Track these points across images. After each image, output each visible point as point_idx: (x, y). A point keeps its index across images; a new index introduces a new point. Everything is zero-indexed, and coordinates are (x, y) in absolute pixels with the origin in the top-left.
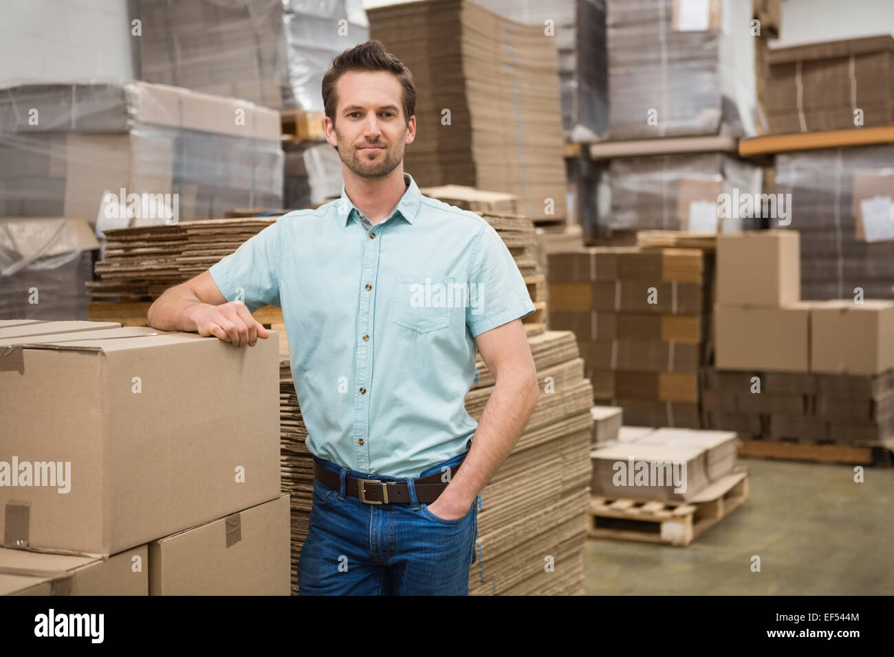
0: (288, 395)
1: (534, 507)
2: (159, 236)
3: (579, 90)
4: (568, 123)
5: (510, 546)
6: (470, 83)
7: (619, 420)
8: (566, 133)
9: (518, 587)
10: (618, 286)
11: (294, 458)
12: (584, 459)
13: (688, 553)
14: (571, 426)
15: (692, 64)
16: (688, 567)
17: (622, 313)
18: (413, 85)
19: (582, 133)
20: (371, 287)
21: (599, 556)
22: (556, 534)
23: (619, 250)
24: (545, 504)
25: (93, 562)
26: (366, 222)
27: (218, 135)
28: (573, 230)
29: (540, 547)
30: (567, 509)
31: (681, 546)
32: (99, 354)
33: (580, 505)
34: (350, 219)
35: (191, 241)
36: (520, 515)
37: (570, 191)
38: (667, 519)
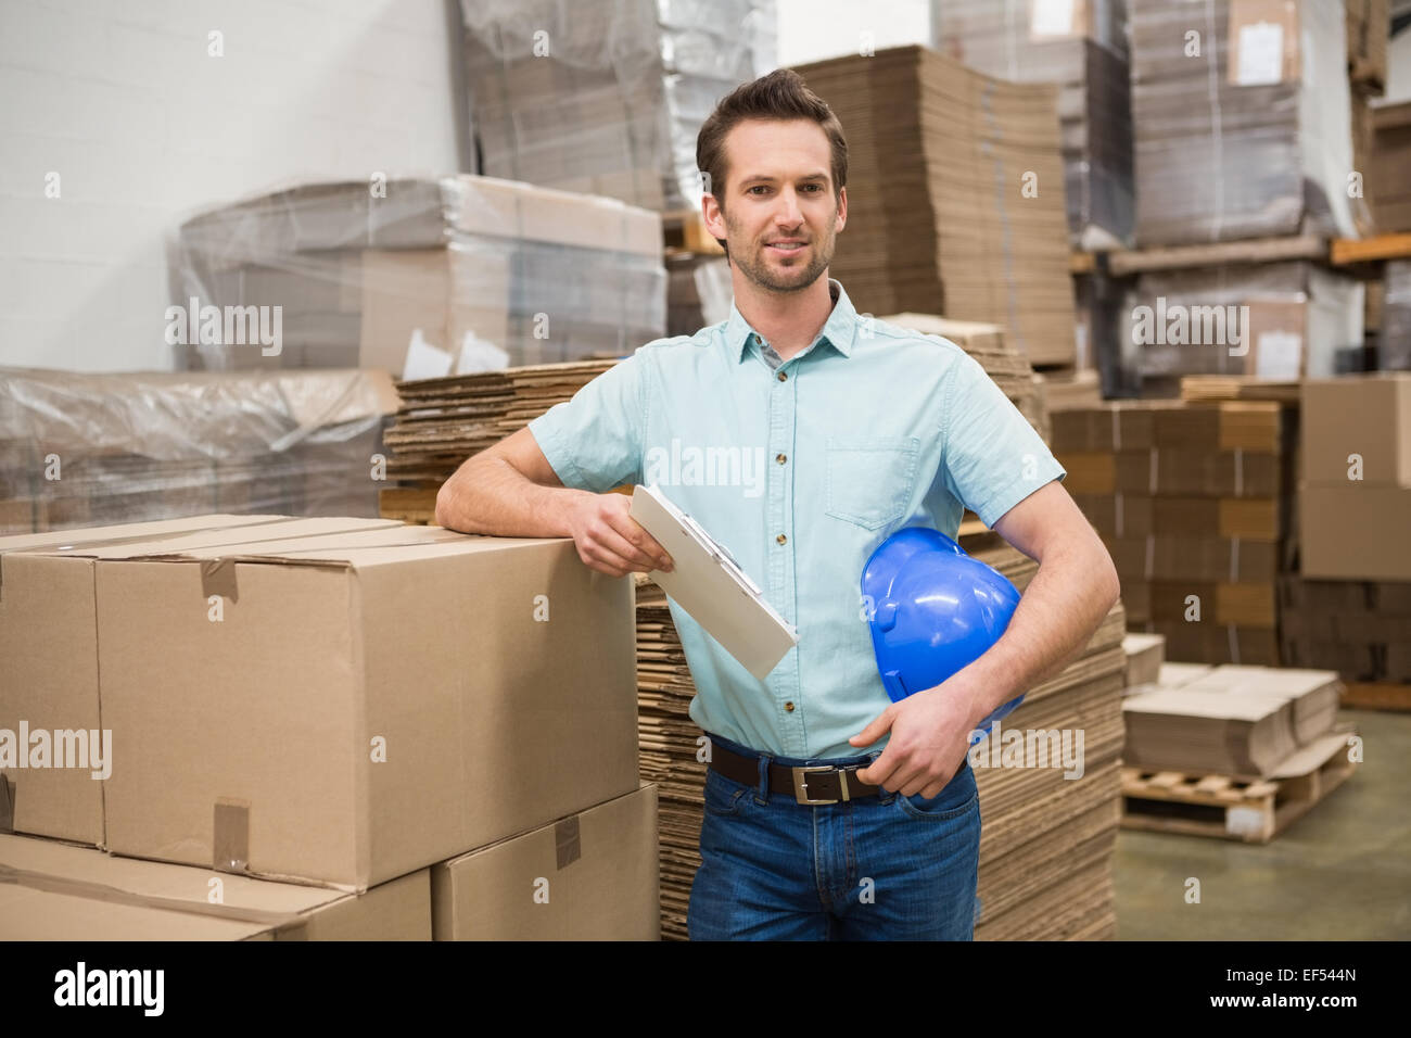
0: (659, 627)
1: (1038, 791)
2: (473, 389)
3: (1092, 175)
4: (1076, 223)
5: (1002, 851)
6: (933, 169)
7: (1160, 654)
8: (1074, 238)
9: (1014, 912)
10: (1154, 456)
11: (671, 722)
12: (1112, 719)
13: (1268, 854)
14: (1092, 667)
15: (1259, 133)
16: (1268, 876)
17: (1161, 496)
18: (844, 139)
19: (1096, 238)
20: (785, 459)
21: (1133, 856)
22: (1072, 831)
23: (1156, 405)
24: (1054, 786)
25: (340, 898)
26: (772, 355)
27: (574, 248)
28: (1086, 377)
29: (1046, 852)
30: (1087, 794)
31: (1256, 843)
32: (347, 570)
33: (1107, 787)
34: (747, 351)
35: (520, 396)
36: (1015, 804)
37: (1080, 320)
38: (1235, 803)
